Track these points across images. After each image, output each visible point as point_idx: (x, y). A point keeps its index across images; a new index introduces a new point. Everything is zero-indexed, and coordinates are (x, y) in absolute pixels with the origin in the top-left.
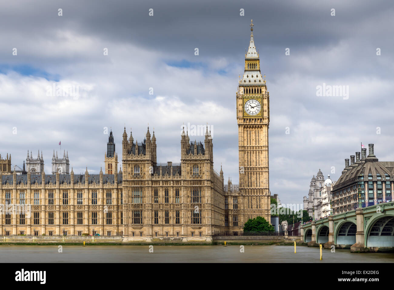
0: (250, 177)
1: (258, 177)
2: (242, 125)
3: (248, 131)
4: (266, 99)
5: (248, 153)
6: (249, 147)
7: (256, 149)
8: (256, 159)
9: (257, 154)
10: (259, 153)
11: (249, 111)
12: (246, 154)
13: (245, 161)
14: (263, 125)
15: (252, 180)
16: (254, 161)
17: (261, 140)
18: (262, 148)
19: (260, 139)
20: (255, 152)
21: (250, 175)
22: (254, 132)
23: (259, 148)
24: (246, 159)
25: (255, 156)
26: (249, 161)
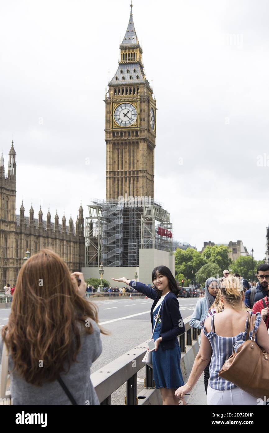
2: (110, 140)
3: (119, 149)
4: (144, 102)
5: (118, 180)
6: (120, 173)
7: (130, 174)
8: (130, 190)
9: (132, 182)
10: (134, 180)
11: (120, 121)
12: (116, 182)
13: (114, 192)
14: (141, 139)
16: (126, 192)
17: (138, 161)
18: (137, 174)
19: (135, 161)
20: (128, 179)
22: (127, 150)
23: (134, 174)
24: (116, 190)
25: (128, 186)
26: (120, 192)
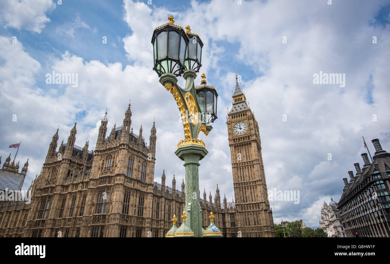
0: (244, 192)
1: (253, 191)
2: (232, 145)
3: (238, 149)
4: (251, 119)
5: (240, 169)
6: (241, 164)
7: (248, 164)
8: (249, 174)
9: (249, 168)
10: (251, 167)
11: (237, 132)
12: (239, 170)
13: (239, 177)
14: (252, 141)
15: (247, 195)
16: (246, 176)
17: (252, 155)
18: (253, 163)
19: (250, 155)
20: (247, 167)
21: (244, 190)
22: (244, 149)
23: (250, 163)
24: (240, 175)
25: (247, 171)
26: (242, 176)
